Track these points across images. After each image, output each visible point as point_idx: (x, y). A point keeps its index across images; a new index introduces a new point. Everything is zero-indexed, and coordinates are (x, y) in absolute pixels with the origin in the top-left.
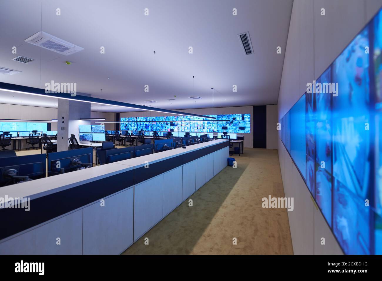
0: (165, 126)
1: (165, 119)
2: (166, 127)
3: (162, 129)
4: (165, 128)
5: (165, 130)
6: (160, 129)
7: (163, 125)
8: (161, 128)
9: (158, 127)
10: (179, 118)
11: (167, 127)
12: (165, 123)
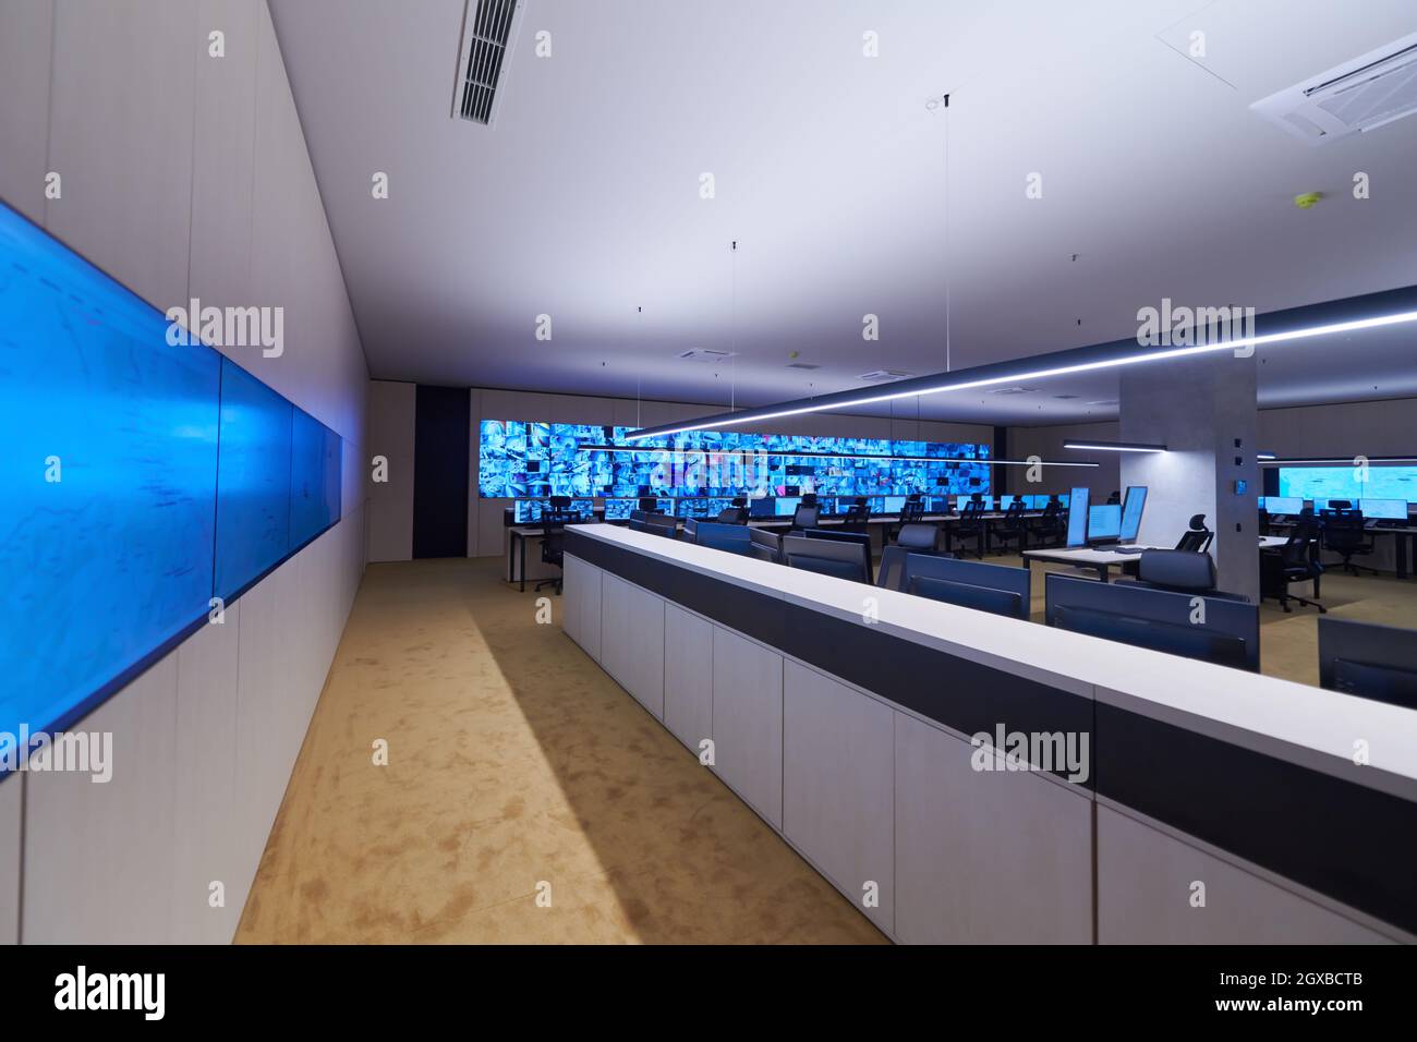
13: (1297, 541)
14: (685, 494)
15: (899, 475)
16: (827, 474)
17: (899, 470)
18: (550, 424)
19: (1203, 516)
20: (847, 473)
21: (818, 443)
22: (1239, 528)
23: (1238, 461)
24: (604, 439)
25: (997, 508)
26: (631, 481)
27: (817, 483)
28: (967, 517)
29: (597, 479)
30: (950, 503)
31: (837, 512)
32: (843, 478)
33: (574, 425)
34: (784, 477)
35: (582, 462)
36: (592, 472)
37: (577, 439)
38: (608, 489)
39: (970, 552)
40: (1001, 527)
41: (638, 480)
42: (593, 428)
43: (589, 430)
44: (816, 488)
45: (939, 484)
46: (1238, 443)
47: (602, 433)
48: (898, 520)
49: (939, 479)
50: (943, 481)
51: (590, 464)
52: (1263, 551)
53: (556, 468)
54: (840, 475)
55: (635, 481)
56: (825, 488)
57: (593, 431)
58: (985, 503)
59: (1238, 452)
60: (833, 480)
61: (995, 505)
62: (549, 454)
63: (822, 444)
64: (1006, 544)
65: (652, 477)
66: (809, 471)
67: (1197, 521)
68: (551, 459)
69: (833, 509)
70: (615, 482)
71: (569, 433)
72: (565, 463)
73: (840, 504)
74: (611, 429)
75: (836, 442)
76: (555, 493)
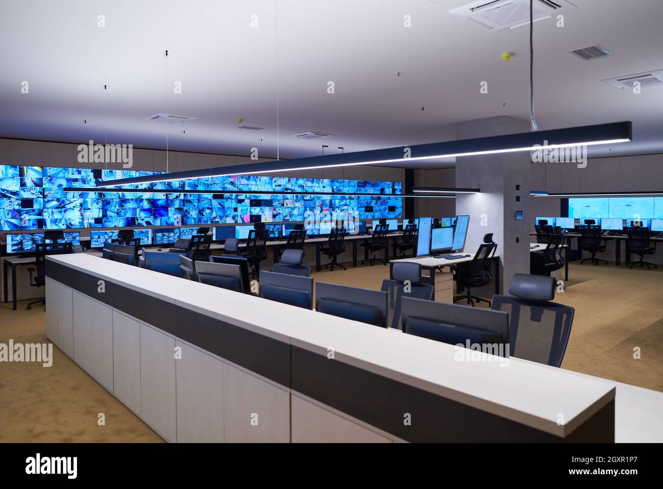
0: (234, 204)
1: (231, 182)
2: (236, 210)
3: (221, 218)
4: (233, 213)
5: (234, 218)
6: (214, 215)
7: (227, 204)
8: (220, 213)
9: (208, 211)
10: (277, 183)
11: (239, 210)
12: (233, 197)
13: (552, 246)
14: (167, 223)
15: (337, 205)
16: (283, 205)
17: (337, 201)
18: (42, 167)
19: (492, 234)
20: (297, 204)
21: (275, 182)
22: (517, 240)
23: (518, 199)
24: (93, 180)
25: (400, 227)
26: (118, 214)
27: (275, 212)
28: (376, 236)
29: (87, 213)
30: (367, 226)
31: (284, 234)
32: (295, 207)
33: (66, 168)
34: (249, 208)
35: (74, 199)
36: (83, 207)
37: (68, 180)
38: (98, 221)
39: (379, 260)
40: (400, 242)
41: (126, 213)
42: (83, 171)
43: (79, 173)
44: (274, 216)
45: (366, 211)
46: (518, 187)
47: (91, 175)
48: (327, 239)
49: (366, 207)
50: (369, 209)
51: (81, 200)
52: (532, 254)
53: (49, 205)
54: (293, 206)
55: (122, 214)
56: (281, 216)
57: (83, 173)
58: (388, 225)
59: (518, 193)
60: (288, 210)
61: (399, 226)
62: (42, 193)
63: (278, 182)
64: (404, 254)
65: (138, 210)
66: (269, 203)
67: (488, 237)
68: (44, 197)
69: (280, 233)
70: (105, 215)
71: (61, 175)
72: (58, 200)
73: (286, 229)
74: (100, 171)
75: (289, 181)
76: (50, 226)
